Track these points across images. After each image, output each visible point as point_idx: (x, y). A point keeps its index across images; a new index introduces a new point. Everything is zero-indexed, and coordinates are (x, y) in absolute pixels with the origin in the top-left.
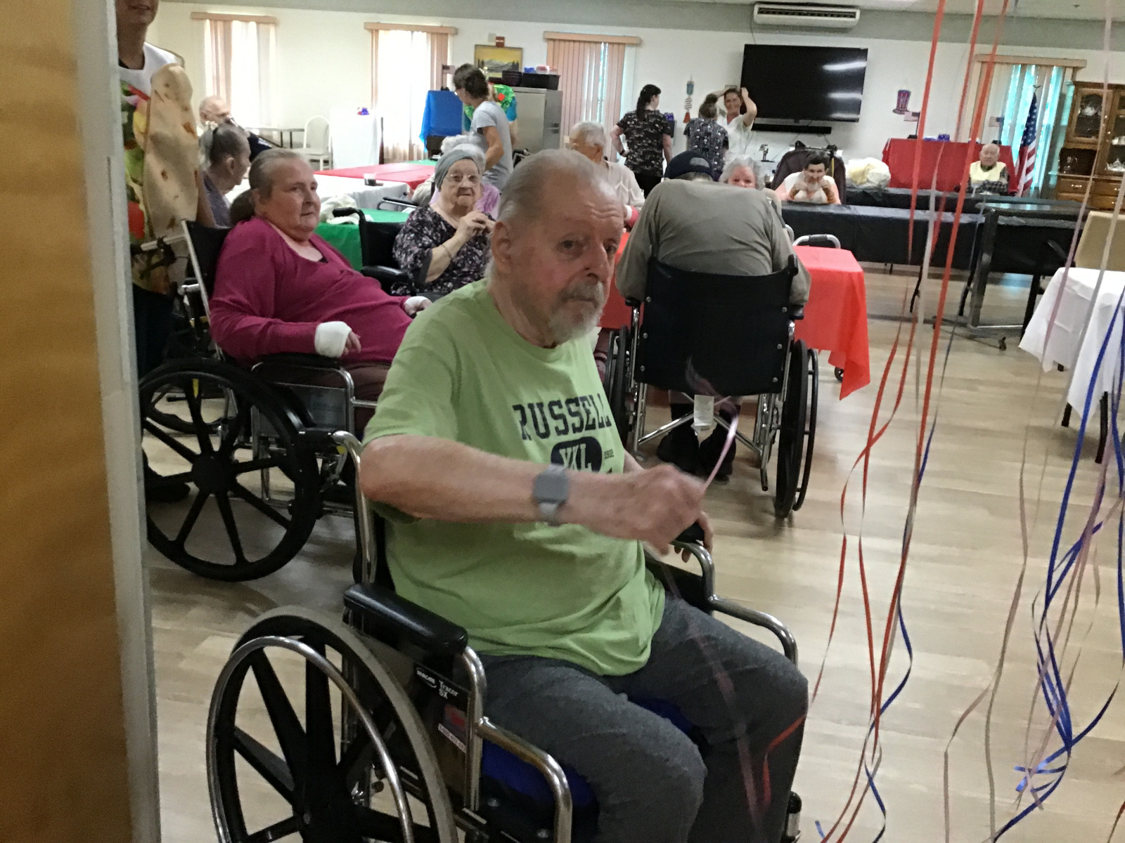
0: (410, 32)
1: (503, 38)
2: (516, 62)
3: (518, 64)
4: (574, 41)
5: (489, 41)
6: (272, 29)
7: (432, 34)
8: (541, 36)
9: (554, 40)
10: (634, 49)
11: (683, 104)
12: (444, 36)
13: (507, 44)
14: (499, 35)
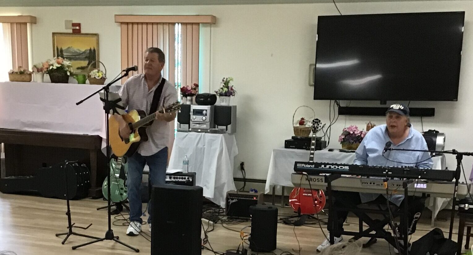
1: (79, 25)
2: (92, 49)
3: (94, 50)
4: (147, 24)
5: (66, 28)
7: (12, 24)
9: (127, 24)
12: (23, 26)
13: (83, 31)
14: (75, 21)
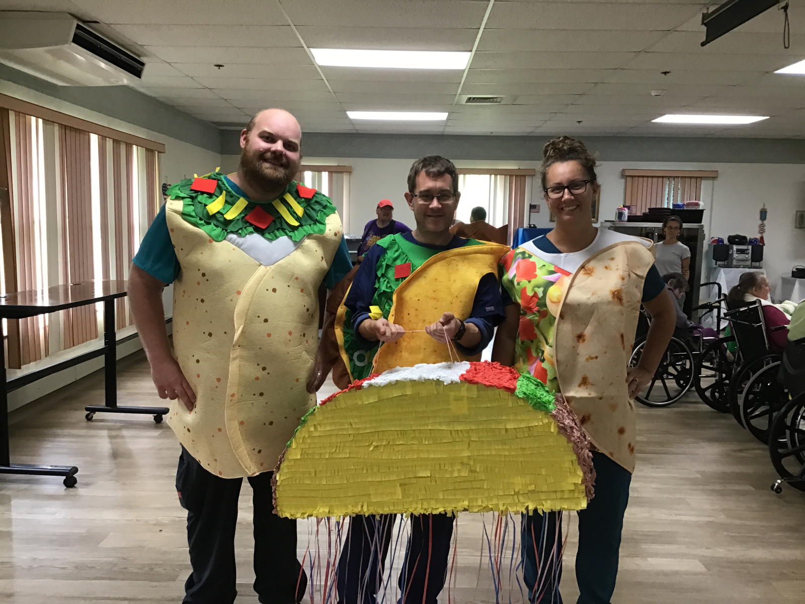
0: (489, 175)
6: (345, 177)
7: (511, 176)
8: (618, 174)
9: (629, 176)
10: (710, 182)
11: (757, 229)
12: (522, 178)
